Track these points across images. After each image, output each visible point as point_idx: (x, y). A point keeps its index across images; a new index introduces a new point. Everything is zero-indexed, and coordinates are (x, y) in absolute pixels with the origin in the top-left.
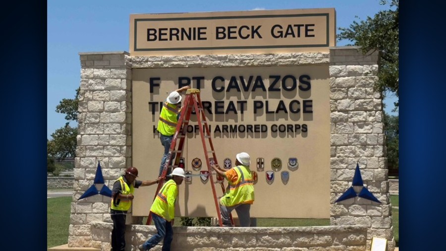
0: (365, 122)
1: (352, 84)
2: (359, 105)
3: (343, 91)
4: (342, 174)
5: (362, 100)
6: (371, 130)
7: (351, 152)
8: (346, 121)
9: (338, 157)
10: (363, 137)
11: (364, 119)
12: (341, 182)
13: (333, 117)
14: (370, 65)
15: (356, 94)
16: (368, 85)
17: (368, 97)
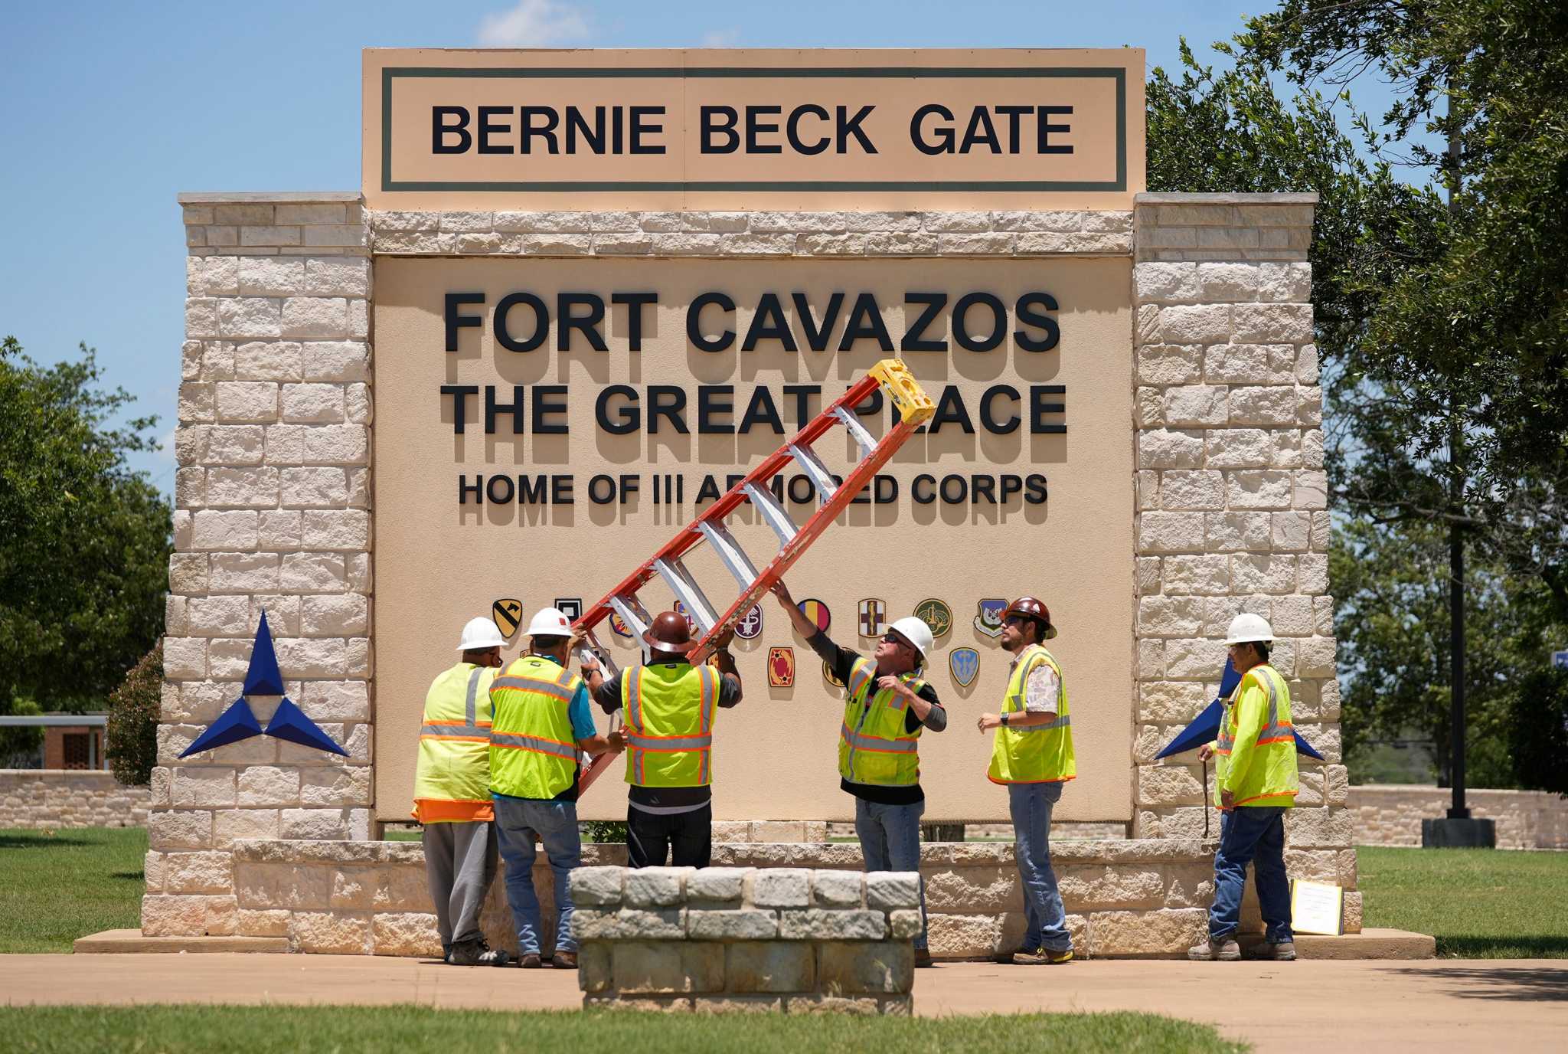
0: (1264, 467)
1: (1220, 330)
2: (1243, 407)
3: (1187, 356)
4: (1182, 657)
5: (1257, 390)
6: (1288, 496)
7: (1214, 578)
8: (1199, 463)
9: (1169, 595)
10: (1260, 520)
11: (1261, 459)
12: (1178, 685)
13: (1150, 449)
14: (1280, 262)
15: (1236, 366)
16: (1276, 333)
17: (1275, 378)
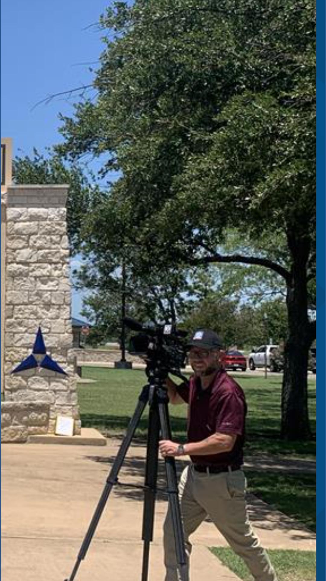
0: (49, 276)
1: (35, 230)
2: (42, 256)
3: (24, 239)
4: (20, 340)
5: (47, 251)
6: (57, 287)
7: (31, 313)
8: (27, 275)
9: (16, 318)
10: (47, 294)
11: (48, 274)
12: (19, 349)
13: (10, 270)
14: (56, 207)
15: (39, 243)
16: (54, 231)
17: (53, 246)
